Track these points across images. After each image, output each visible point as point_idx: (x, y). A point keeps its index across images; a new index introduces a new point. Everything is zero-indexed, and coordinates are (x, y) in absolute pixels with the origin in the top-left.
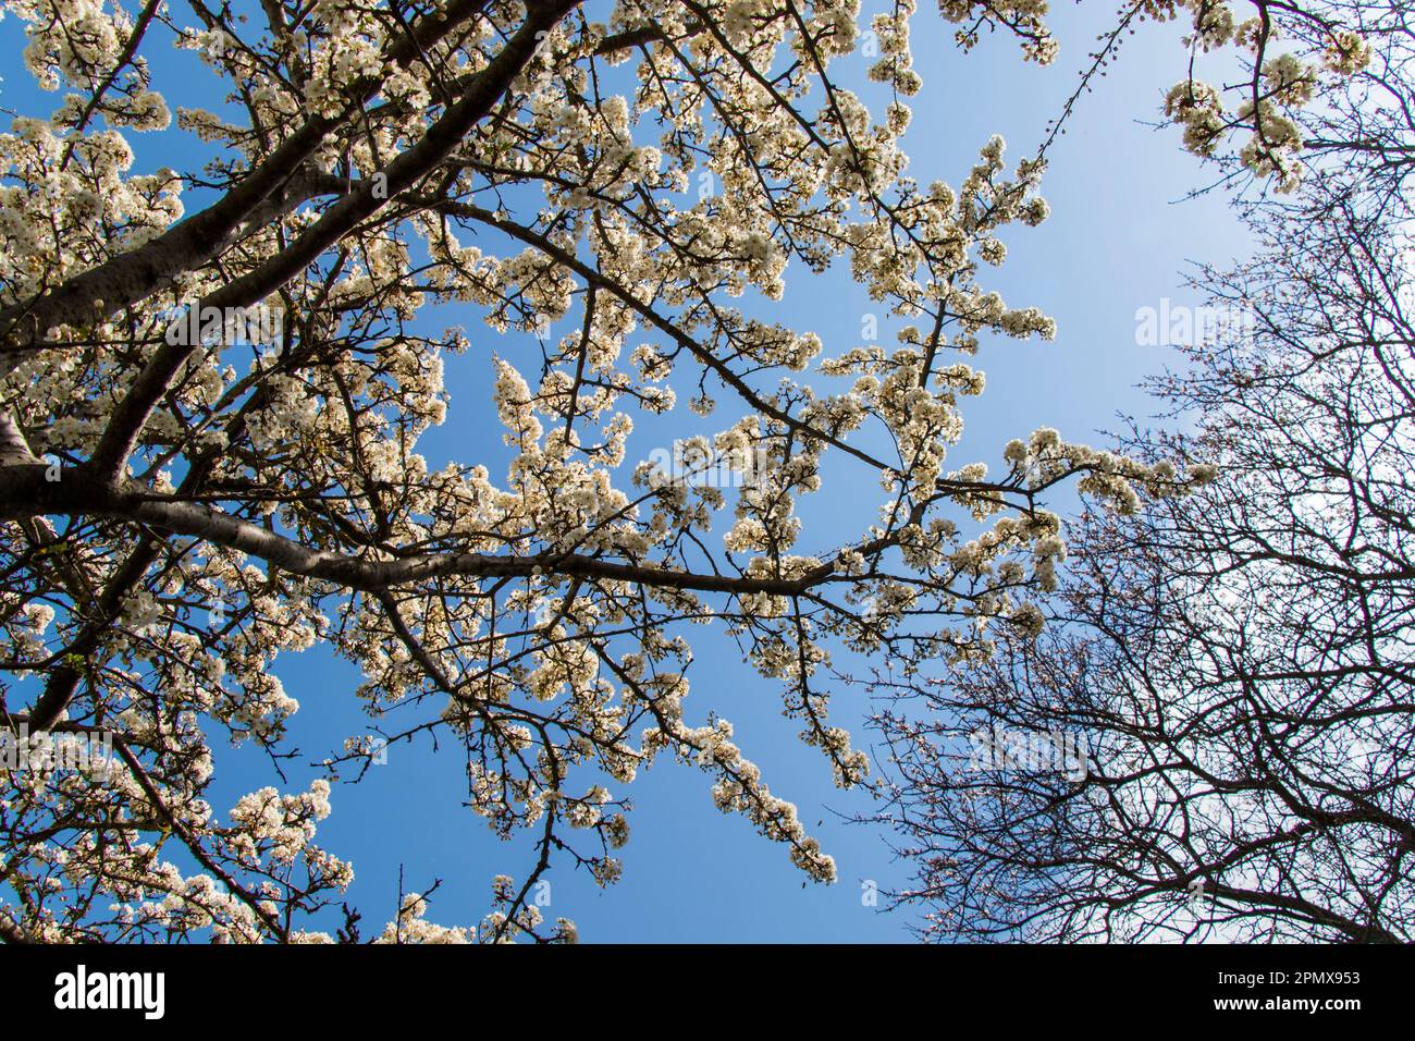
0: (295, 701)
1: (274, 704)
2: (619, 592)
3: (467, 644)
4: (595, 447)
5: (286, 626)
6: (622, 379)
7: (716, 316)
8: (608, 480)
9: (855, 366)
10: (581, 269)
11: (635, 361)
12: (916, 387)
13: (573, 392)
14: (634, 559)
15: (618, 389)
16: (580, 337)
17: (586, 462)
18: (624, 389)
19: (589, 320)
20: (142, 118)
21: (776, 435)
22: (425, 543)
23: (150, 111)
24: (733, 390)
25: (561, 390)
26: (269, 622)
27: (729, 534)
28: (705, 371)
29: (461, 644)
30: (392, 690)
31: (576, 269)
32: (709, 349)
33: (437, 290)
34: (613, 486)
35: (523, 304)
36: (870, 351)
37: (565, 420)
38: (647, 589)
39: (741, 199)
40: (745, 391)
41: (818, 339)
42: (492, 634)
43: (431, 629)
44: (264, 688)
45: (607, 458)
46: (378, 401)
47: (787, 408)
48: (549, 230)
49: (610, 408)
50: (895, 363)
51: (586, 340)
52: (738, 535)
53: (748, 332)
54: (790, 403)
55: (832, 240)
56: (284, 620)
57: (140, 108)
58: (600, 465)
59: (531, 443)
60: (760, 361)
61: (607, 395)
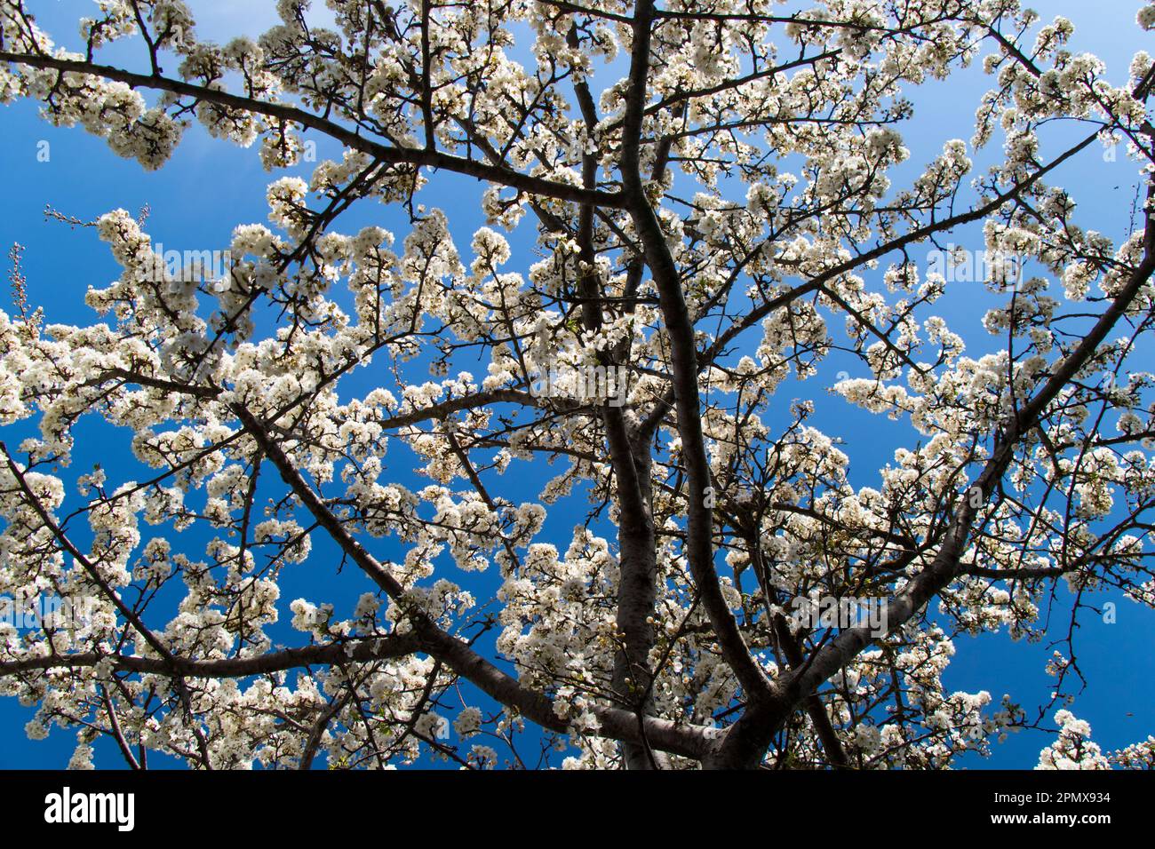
0: (982, 692)
1: (974, 708)
2: (1063, 401)
3: (1028, 538)
4: (939, 355)
5: (929, 657)
6: (901, 306)
7: (895, 209)
8: (970, 361)
9: (989, 121)
10: (804, 289)
11: (893, 289)
12: (1038, 80)
13: (890, 347)
14: (1044, 374)
15: (907, 313)
16: (852, 318)
17: (947, 368)
18: (909, 308)
19: (845, 305)
20: (532, 525)
21: (1012, 213)
22: (933, 521)
23: (530, 517)
24: (958, 227)
25: (883, 355)
26: (918, 667)
27: (1067, 292)
28: (932, 240)
29: (1026, 542)
30: (1027, 614)
31: (802, 293)
32: (917, 228)
33: (756, 403)
34: (976, 359)
35: (804, 346)
36: (985, 102)
37: (907, 365)
38: (1075, 378)
39: (817, 146)
40: (964, 219)
41: (954, 141)
42: (1033, 515)
43: (999, 556)
44: (958, 706)
45: (953, 351)
46: (812, 490)
47: (997, 193)
48: (764, 296)
49: (917, 327)
50: (1006, 87)
51: (857, 315)
52: (1073, 286)
53: (921, 192)
54: (994, 188)
55: (886, 91)
56: (924, 655)
57: (525, 521)
58: (955, 360)
59: (906, 401)
60: (947, 195)
61: (907, 323)
